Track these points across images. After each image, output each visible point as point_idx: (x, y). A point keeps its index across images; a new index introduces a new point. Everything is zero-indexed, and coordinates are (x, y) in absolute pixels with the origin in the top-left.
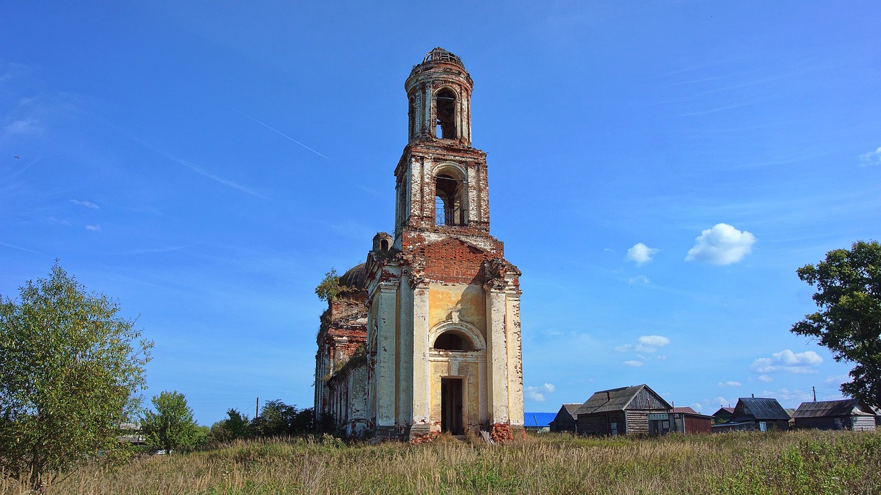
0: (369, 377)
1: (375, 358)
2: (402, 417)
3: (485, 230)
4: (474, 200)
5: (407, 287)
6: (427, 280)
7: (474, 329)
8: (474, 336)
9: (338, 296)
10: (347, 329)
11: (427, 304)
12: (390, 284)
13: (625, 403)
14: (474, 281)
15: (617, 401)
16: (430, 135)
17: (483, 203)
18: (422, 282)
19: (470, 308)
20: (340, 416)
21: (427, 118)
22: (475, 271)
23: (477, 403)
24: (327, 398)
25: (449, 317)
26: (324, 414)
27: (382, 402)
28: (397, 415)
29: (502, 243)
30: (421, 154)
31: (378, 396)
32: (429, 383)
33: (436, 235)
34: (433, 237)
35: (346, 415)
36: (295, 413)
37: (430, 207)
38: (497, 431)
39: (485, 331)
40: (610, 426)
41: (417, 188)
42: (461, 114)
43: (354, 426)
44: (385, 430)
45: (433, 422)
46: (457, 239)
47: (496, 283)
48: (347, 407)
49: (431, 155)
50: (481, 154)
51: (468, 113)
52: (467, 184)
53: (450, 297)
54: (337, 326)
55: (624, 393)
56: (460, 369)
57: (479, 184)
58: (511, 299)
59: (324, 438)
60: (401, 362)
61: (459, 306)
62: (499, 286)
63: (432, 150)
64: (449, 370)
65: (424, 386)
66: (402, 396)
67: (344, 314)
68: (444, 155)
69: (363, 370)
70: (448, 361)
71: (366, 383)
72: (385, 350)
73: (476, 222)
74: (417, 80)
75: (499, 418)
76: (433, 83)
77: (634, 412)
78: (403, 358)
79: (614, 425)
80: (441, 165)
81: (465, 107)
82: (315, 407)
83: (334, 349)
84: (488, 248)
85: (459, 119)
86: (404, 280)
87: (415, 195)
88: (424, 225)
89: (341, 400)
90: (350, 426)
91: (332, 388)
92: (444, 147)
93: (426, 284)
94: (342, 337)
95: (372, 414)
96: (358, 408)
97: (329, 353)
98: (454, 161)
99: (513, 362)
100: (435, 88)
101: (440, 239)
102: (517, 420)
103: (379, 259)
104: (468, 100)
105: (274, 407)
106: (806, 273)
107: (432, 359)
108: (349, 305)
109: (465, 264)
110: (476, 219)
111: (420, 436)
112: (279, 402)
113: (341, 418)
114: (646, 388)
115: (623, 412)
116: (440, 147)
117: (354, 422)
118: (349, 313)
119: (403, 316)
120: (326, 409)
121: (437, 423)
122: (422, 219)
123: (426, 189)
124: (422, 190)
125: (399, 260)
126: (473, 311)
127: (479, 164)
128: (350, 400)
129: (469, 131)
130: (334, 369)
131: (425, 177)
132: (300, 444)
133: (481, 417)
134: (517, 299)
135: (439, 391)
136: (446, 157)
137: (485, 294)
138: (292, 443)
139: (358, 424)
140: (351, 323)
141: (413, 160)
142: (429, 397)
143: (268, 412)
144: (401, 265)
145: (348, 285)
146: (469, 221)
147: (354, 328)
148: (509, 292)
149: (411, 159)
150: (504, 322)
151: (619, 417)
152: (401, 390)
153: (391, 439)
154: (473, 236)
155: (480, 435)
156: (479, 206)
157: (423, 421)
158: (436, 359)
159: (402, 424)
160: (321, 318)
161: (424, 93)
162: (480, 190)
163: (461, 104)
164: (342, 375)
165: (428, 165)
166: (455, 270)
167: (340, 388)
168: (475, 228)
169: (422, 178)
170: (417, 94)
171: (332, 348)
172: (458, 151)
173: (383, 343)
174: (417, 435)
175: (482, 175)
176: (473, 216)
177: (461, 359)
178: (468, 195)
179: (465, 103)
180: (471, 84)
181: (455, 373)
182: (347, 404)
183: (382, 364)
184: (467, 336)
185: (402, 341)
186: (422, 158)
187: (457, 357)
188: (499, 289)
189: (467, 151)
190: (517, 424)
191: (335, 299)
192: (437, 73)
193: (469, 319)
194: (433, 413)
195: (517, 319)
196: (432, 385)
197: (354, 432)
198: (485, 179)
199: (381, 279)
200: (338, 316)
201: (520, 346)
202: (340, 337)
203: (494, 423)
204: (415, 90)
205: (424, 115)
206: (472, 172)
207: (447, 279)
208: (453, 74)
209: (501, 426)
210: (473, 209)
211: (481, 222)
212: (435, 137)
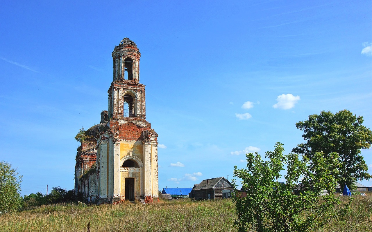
0: (97, 178)
1: (100, 170)
2: (109, 194)
3: (144, 118)
4: (139, 106)
5: (112, 142)
6: (119, 140)
7: (138, 158)
8: (138, 162)
9: (85, 140)
10: (89, 155)
11: (119, 149)
12: (105, 141)
13: (214, 185)
14: (139, 139)
15: (211, 184)
16: (122, 78)
17: (143, 107)
18: (117, 141)
19: (137, 150)
20: (86, 193)
21: (121, 71)
22: (139, 135)
23: (140, 188)
24: (80, 185)
25: (129, 154)
26: (79, 192)
27: (101, 189)
28: (108, 193)
29: (150, 124)
30: (118, 87)
31: (100, 186)
32: (120, 181)
33: (123, 121)
34: (122, 122)
35: (88, 193)
36: (66, 192)
37: (121, 109)
38: (147, 199)
39: (143, 160)
40: (207, 195)
41: (116, 101)
42: (135, 69)
43: (91, 198)
44: (103, 199)
45: (122, 196)
46: (132, 122)
47: (147, 141)
48: (88, 190)
49: (122, 87)
50: (143, 86)
51: (138, 67)
52: (137, 99)
53: (129, 146)
54: (85, 154)
55: (214, 180)
56: (133, 175)
57: (142, 99)
58: (154, 146)
59: (78, 203)
60: (109, 173)
61: (132, 150)
62: (148, 142)
63: (123, 85)
64: (128, 175)
65: (118, 182)
66: (110, 186)
67: (88, 148)
68: (127, 87)
69: (95, 175)
70: (128, 172)
71: (96, 180)
72: (103, 168)
73: (140, 115)
74: (117, 54)
75: (148, 194)
76: (123, 55)
77: (218, 189)
78: (110, 171)
79: (209, 195)
80: (126, 91)
81: (137, 65)
82: (75, 189)
83: (83, 164)
84: (144, 126)
85: (134, 71)
86: (110, 139)
87: (115, 104)
88: (119, 117)
89: (86, 187)
90: (89, 198)
91: (82, 182)
92: (127, 83)
93: (119, 141)
94: (87, 158)
95: (98, 193)
96: (93, 190)
97: (81, 166)
98: (132, 89)
99: (154, 171)
100: (124, 57)
101: (125, 123)
102: (156, 195)
103: (101, 131)
104: (138, 62)
105: (56, 190)
106: (299, 125)
107: (122, 171)
108: (90, 144)
109: (135, 132)
110: (140, 114)
111: (116, 201)
112: (59, 187)
113: (86, 195)
114: (223, 178)
115: (213, 189)
116: (125, 84)
117: (91, 196)
118: (90, 148)
119: (110, 154)
120: (80, 190)
121: (123, 196)
122: (118, 114)
123: (120, 102)
124: (118, 102)
125: (109, 132)
126: (138, 151)
127: (142, 90)
128: (89, 187)
129: (138, 75)
130: (83, 173)
131: (119, 97)
132: (69, 206)
133: (141, 193)
134: (156, 146)
135: (125, 184)
136: (128, 88)
137: (143, 144)
138: (66, 205)
139: (92, 197)
140: (91, 152)
141: (114, 89)
142: (120, 186)
143: (54, 192)
144: (109, 134)
145: (90, 135)
146: (137, 115)
147: (92, 155)
148: (153, 143)
149: (113, 89)
150: (150, 156)
151: (211, 191)
152: (109, 184)
153: (105, 203)
154: (138, 121)
155: (140, 201)
156: (142, 108)
157: (118, 196)
158: (123, 171)
159: (110, 197)
160: (78, 149)
161: (120, 59)
162: (142, 102)
163: (135, 64)
164: (86, 176)
165: (121, 91)
166: (131, 135)
167: (86, 181)
168: (140, 118)
169: (118, 97)
170: (116, 60)
171: (82, 163)
172: (133, 85)
173: (102, 165)
174: (115, 201)
175: (143, 95)
176: (139, 112)
177: (133, 171)
178: (137, 104)
179: (137, 63)
180: (140, 54)
181: (131, 176)
182: (88, 189)
183: (102, 173)
184: (136, 161)
185: (110, 164)
186: (118, 89)
187: (132, 170)
188: (148, 143)
189: (137, 85)
190: (156, 196)
191: (84, 141)
192: (125, 50)
193: (136, 155)
194: (122, 192)
195: (156, 154)
196: (122, 181)
197: (91, 200)
198: (144, 97)
199: (102, 139)
200: (85, 149)
201: (157, 165)
202: (86, 158)
203: (146, 196)
204: (116, 57)
205: (119, 69)
206: (139, 94)
207: (127, 139)
208: (131, 51)
209: (149, 197)
210: (139, 110)
211: (142, 115)
212: (124, 79)
